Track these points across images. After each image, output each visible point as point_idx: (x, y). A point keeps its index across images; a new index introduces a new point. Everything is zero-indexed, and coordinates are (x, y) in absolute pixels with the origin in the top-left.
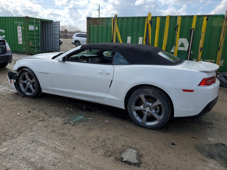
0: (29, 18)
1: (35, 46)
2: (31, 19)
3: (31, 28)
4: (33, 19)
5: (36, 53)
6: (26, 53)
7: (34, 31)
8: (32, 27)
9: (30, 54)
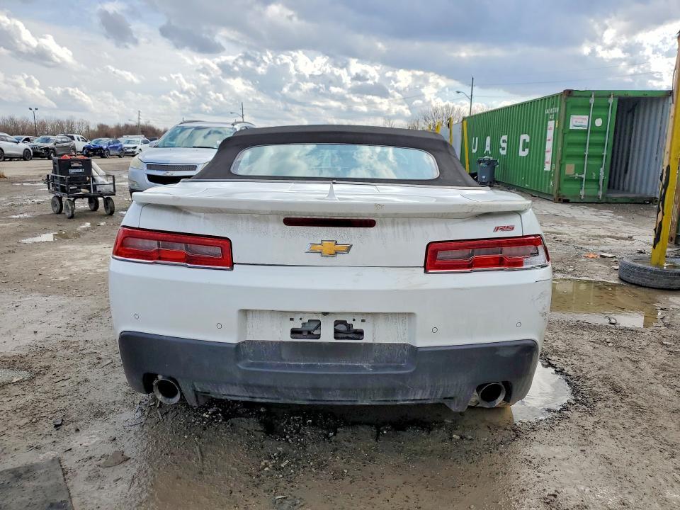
0: (575, 94)
1: (584, 176)
2: (580, 96)
3: (579, 121)
4: (586, 94)
5: (582, 197)
6: (552, 195)
7: (586, 132)
8: (581, 120)
9: (560, 200)
